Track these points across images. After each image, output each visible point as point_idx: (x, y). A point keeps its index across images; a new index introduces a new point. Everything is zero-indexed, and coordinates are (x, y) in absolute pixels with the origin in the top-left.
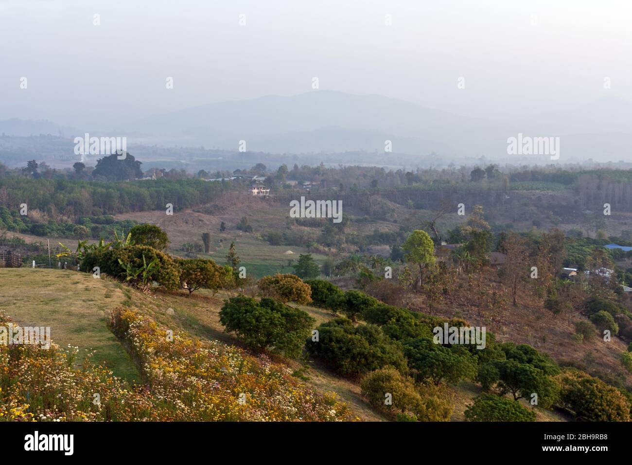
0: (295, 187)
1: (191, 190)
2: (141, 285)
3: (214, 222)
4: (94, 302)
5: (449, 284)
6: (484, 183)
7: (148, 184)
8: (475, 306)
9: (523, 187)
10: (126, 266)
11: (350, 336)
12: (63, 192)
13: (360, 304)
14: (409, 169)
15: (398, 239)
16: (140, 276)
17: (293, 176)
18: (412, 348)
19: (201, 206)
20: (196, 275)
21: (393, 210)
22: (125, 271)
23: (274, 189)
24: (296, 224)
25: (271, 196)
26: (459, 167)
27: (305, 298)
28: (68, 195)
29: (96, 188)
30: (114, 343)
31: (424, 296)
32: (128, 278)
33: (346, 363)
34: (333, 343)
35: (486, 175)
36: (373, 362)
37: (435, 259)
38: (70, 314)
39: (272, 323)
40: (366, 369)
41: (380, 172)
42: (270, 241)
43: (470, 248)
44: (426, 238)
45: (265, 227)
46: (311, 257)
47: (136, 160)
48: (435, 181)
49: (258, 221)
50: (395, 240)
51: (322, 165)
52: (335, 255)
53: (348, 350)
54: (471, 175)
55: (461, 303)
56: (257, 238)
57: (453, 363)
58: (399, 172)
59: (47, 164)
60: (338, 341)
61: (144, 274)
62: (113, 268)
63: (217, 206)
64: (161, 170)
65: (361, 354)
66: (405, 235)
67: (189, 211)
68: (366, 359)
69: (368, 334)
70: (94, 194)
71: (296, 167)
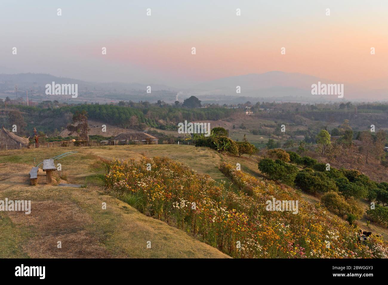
0: (263, 111)
1: (221, 112)
2: (223, 153)
3: (230, 125)
4: (209, 160)
5: (337, 153)
6: (346, 110)
7: (204, 110)
8: (349, 163)
9: (363, 111)
10: (217, 145)
11: (313, 177)
12: (171, 113)
13: (310, 162)
14: (311, 104)
15: (308, 133)
16: (223, 149)
17: (262, 106)
18: (338, 182)
19: (225, 118)
20: (243, 148)
21: (305, 121)
22: (217, 146)
23: (255, 112)
24: (264, 126)
25: (254, 115)
26: (334, 103)
27: (287, 159)
28: (173, 114)
29: (184, 111)
30: (224, 178)
31: (327, 158)
32: (218, 150)
33: (312, 188)
34: (306, 180)
35: (346, 106)
36: (323, 188)
37: (330, 142)
38: (202, 164)
39: (281, 170)
40: (320, 191)
41: (299, 105)
42: (253, 133)
43: (346, 138)
44: (327, 133)
45: (251, 127)
46: (274, 140)
47: (199, 100)
48: (323, 109)
49: (248, 125)
50: (306, 134)
51: (274, 102)
52: (281, 139)
53: (313, 183)
54: (340, 106)
55: (343, 161)
56: (248, 132)
57: (358, 190)
58: (307, 105)
59: (165, 102)
60: (308, 179)
61: (225, 148)
62: (211, 145)
63: (232, 118)
64: (209, 104)
65: (319, 185)
66: (311, 131)
67: (220, 121)
68: (321, 187)
69: (320, 176)
70: (183, 113)
71: (263, 103)
